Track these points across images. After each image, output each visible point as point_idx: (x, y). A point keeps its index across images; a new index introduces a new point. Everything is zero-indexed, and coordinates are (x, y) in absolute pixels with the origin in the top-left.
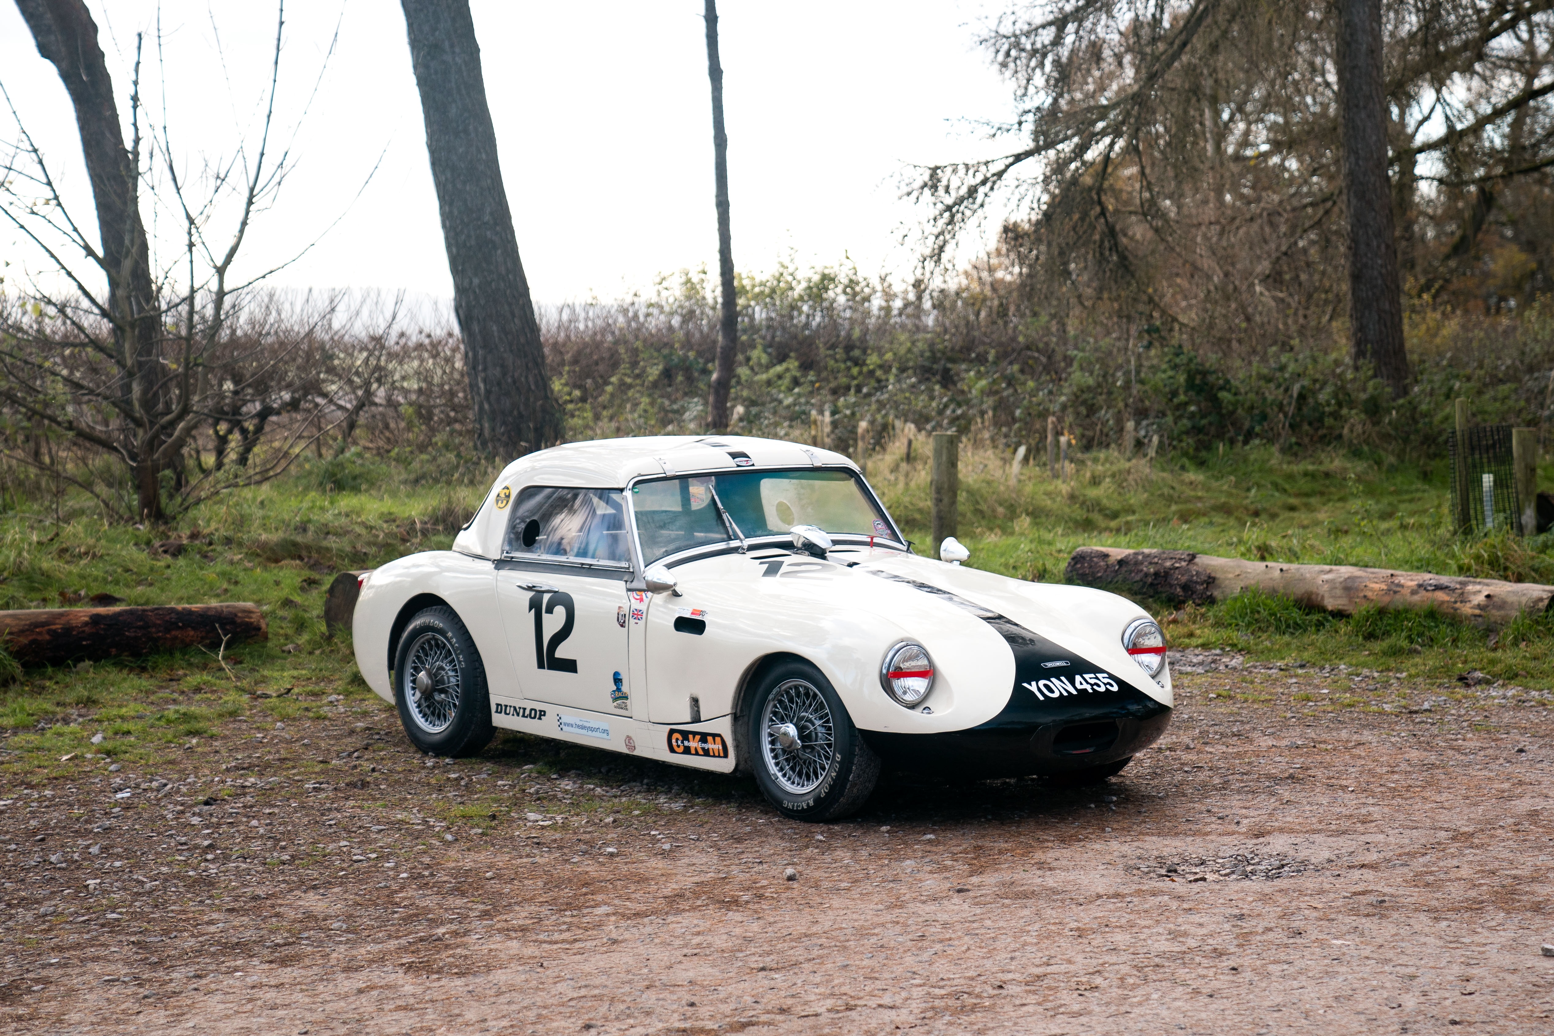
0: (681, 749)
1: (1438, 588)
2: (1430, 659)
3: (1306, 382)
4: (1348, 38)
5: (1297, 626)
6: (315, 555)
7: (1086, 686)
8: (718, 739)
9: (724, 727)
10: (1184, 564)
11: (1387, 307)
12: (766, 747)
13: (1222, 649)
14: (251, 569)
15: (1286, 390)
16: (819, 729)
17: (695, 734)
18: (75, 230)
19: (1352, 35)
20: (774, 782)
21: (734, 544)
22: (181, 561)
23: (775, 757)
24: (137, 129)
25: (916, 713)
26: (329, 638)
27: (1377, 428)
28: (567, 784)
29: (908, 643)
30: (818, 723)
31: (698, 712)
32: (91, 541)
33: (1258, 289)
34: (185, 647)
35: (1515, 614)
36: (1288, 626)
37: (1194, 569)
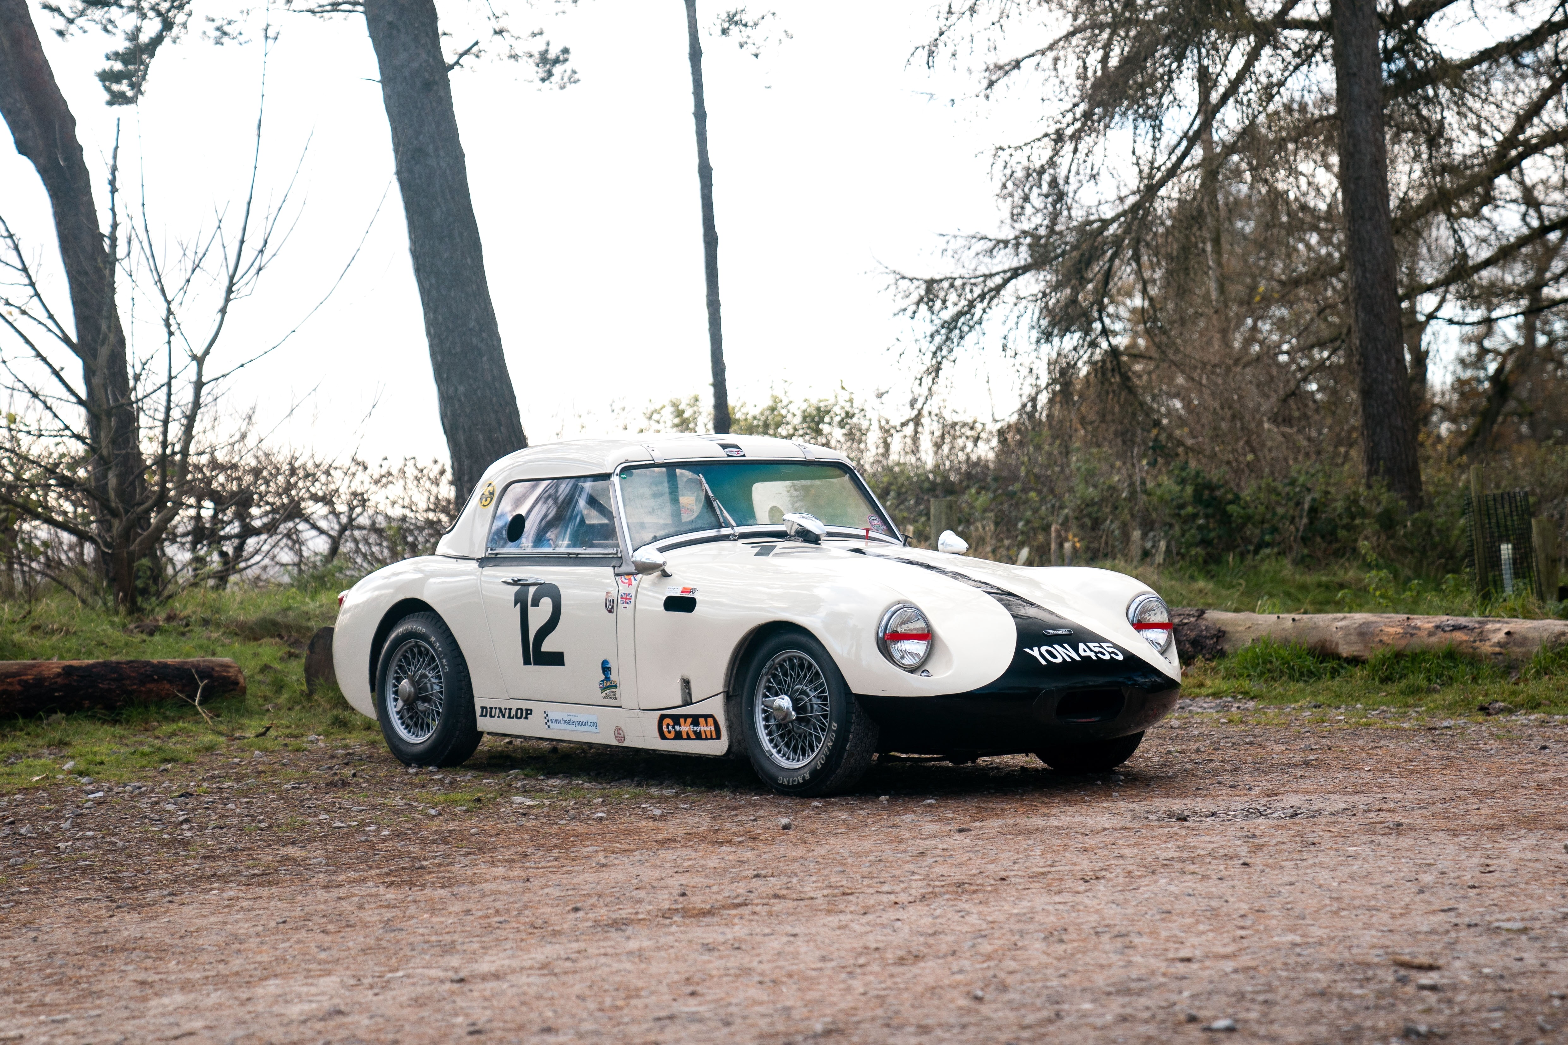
0: (672, 735)
1: (1456, 628)
2: (1450, 695)
3: (1317, 495)
4: (1351, 148)
5: (1311, 673)
6: (295, 634)
7: (1089, 653)
8: (710, 720)
9: (716, 707)
10: (1192, 619)
11: (1399, 423)
12: (760, 724)
13: (1234, 697)
14: (230, 645)
15: (1298, 504)
16: (814, 700)
17: (686, 717)
18: (51, 317)
19: (1355, 145)
20: (769, 758)
21: (725, 531)
22: (157, 638)
23: (769, 734)
24: (114, 214)
25: (915, 676)
26: (309, 696)
27: (1392, 542)
28: (556, 782)
29: (905, 605)
30: (812, 694)
31: (690, 694)
32: (65, 620)
33: (1266, 426)
34: (161, 701)
35: (1535, 649)
36: (1302, 674)
37: (1203, 624)
